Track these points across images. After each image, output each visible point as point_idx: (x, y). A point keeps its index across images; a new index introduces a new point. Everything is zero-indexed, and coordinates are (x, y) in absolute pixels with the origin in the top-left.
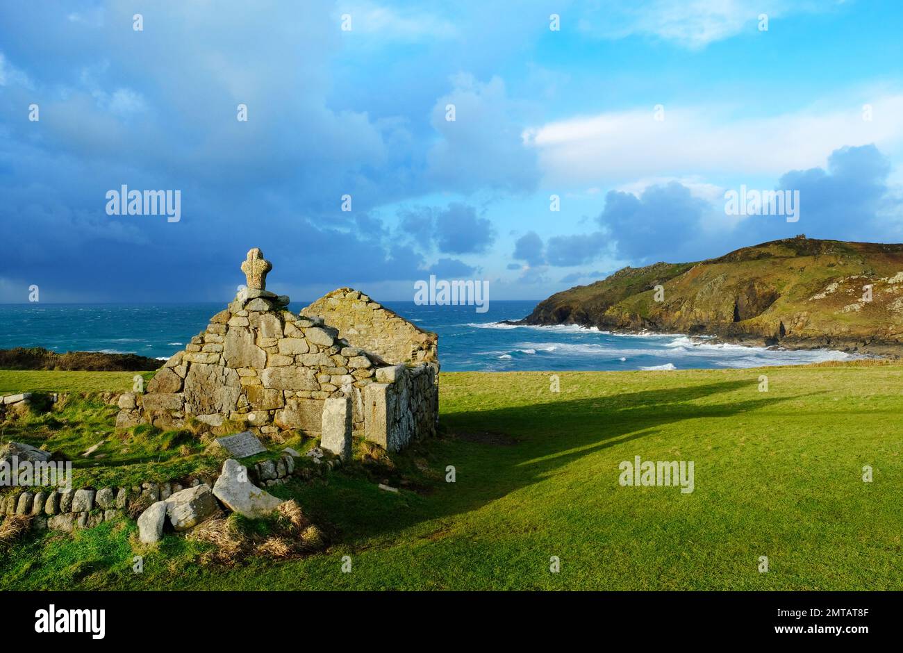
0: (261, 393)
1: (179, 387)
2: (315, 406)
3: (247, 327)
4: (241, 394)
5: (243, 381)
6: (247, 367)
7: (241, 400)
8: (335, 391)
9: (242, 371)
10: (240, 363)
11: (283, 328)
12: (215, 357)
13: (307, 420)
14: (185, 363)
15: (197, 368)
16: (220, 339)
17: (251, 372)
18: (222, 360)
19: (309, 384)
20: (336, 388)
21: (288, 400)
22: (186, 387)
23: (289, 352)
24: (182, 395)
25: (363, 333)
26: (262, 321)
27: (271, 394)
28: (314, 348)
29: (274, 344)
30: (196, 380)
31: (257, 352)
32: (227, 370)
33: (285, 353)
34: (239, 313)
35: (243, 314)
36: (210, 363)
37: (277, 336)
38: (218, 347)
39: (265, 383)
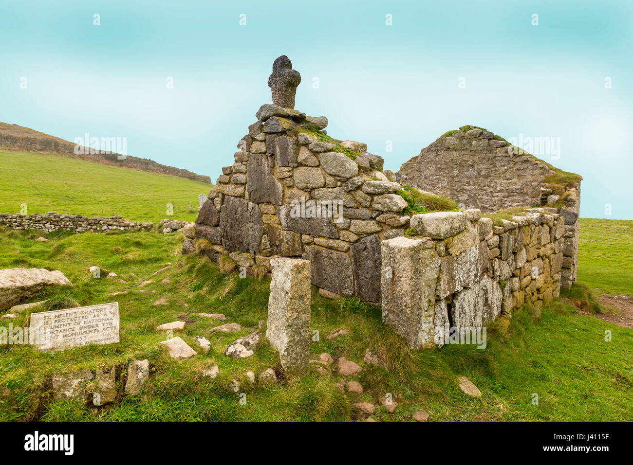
0: (279, 235)
1: (217, 220)
2: (332, 259)
3: (264, 153)
4: (264, 234)
5: (264, 219)
6: (267, 202)
7: (263, 241)
8: (356, 241)
9: (264, 207)
10: (260, 198)
11: (297, 153)
12: (240, 190)
13: (325, 276)
14: (220, 195)
15: (228, 201)
17: (271, 209)
18: (246, 192)
19: (326, 229)
20: (356, 238)
21: (305, 247)
22: (221, 221)
23: (304, 185)
24: (219, 228)
25: (483, 173)
26: (277, 146)
27: (289, 237)
28: (330, 180)
29: (289, 174)
30: (227, 214)
31: (274, 184)
32: (251, 204)
33: (300, 185)
34: (257, 137)
35: (261, 138)
36: (237, 197)
37: (291, 164)
38: (242, 178)
39: (284, 223)
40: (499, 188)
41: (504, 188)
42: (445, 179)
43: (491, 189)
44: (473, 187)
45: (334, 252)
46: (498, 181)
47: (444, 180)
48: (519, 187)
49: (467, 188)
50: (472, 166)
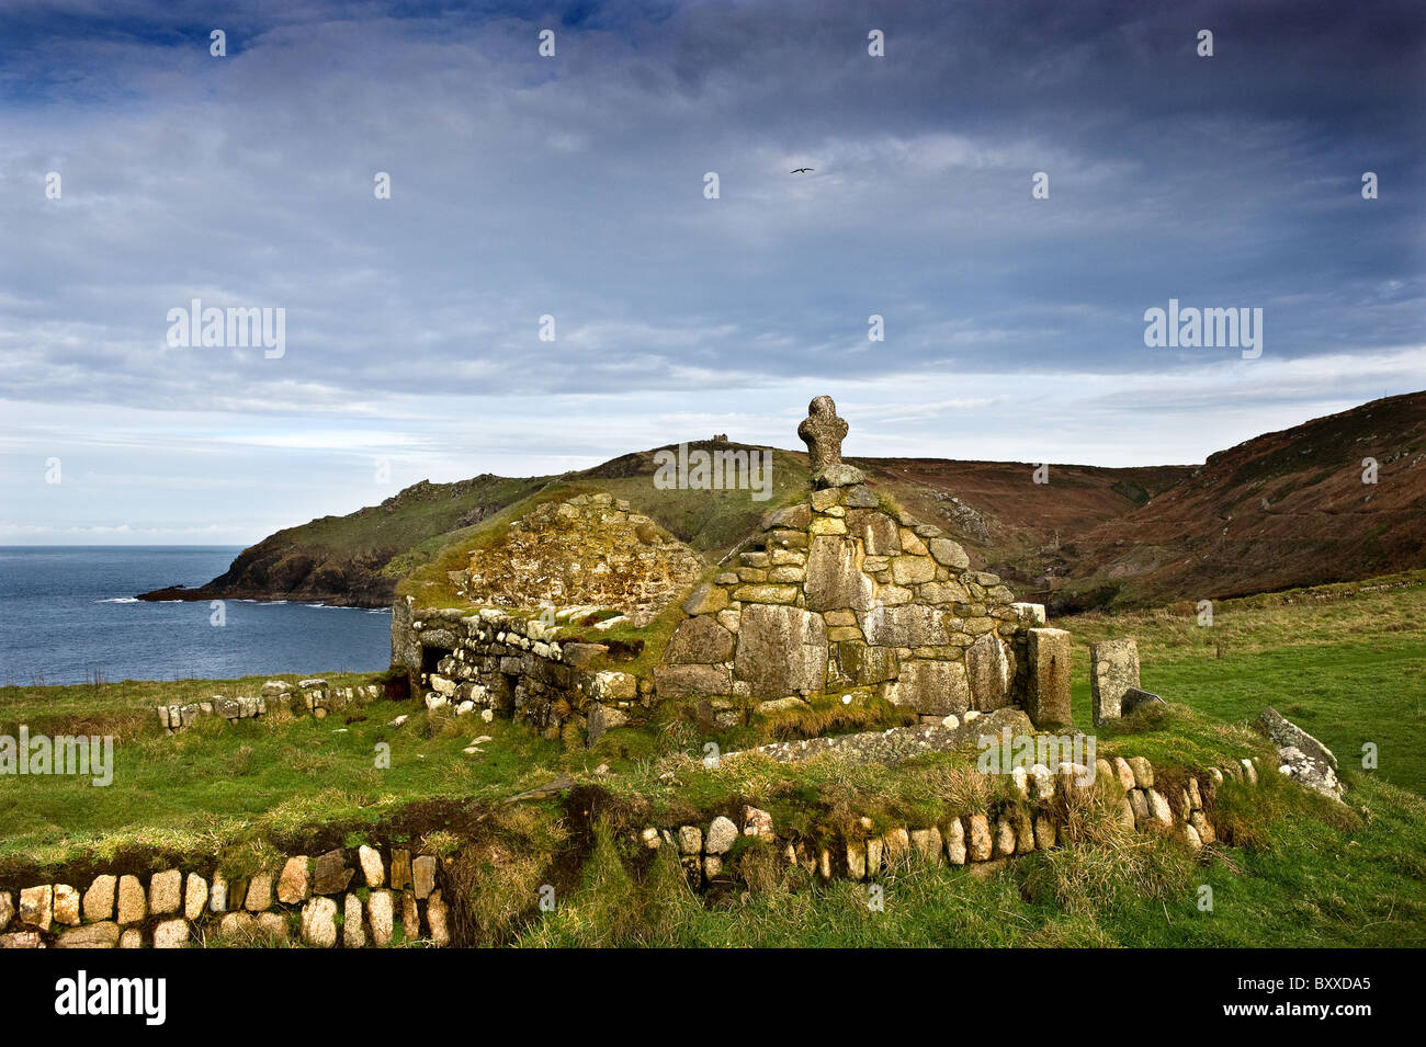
0: (862, 654)
1: (729, 650)
2: (943, 672)
3: (846, 535)
4: (830, 659)
5: (835, 636)
6: (842, 608)
7: (829, 669)
8: (971, 645)
9: (831, 616)
11: (900, 537)
12: (791, 592)
13: (933, 698)
14: (737, 604)
16: (799, 558)
17: (848, 618)
18: (802, 595)
19: (934, 635)
20: (971, 639)
21: (903, 665)
22: (741, 648)
23: (908, 581)
24: (729, 665)
25: (620, 570)
26: (869, 527)
27: (879, 656)
28: (943, 573)
29: (886, 566)
30: (761, 635)
31: (859, 581)
32: (806, 616)
33: (901, 581)
34: (831, 511)
35: (840, 514)
36: (784, 604)
37: (892, 553)
38: (796, 574)
39: (869, 637)
40: (643, 595)
41: (650, 596)
42: (558, 583)
43: (634, 598)
44: (605, 596)
45: (946, 664)
46: (641, 584)
47: (555, 585)
48: (673, 592)
49: (596, 597)
50: (603, 558)
